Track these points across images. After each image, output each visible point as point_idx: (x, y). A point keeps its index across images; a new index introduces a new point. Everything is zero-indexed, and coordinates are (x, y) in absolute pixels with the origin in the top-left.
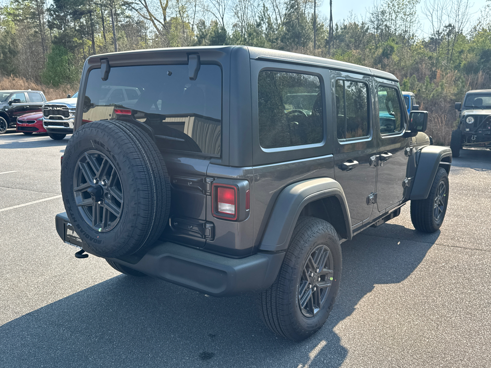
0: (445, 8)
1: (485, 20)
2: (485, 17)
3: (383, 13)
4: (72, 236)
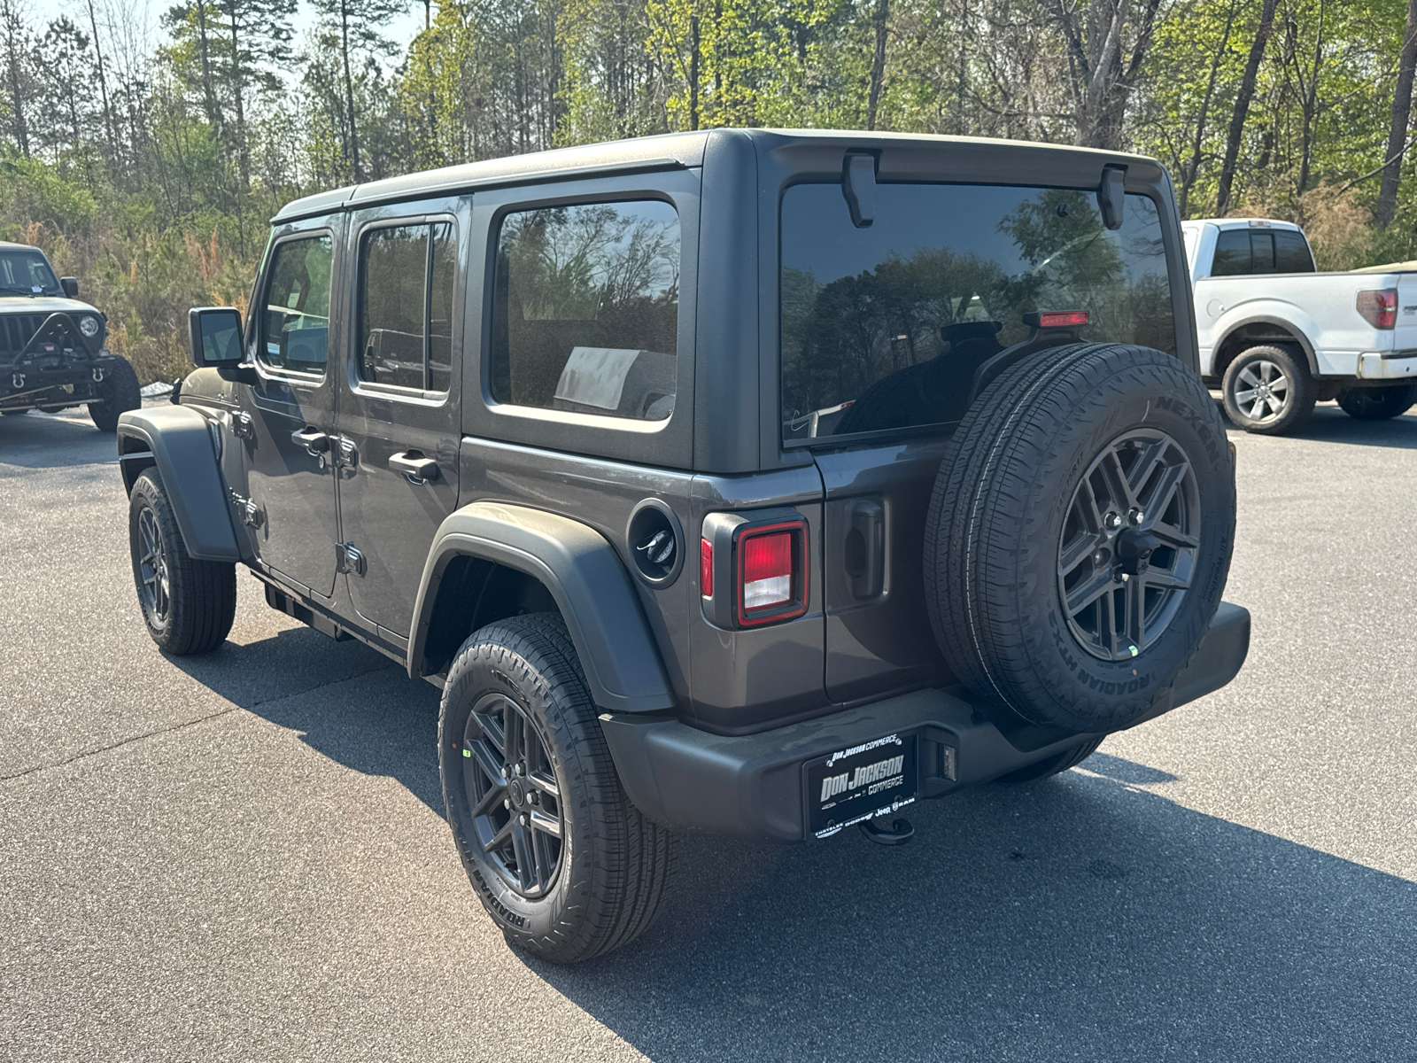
4: (849, 792)
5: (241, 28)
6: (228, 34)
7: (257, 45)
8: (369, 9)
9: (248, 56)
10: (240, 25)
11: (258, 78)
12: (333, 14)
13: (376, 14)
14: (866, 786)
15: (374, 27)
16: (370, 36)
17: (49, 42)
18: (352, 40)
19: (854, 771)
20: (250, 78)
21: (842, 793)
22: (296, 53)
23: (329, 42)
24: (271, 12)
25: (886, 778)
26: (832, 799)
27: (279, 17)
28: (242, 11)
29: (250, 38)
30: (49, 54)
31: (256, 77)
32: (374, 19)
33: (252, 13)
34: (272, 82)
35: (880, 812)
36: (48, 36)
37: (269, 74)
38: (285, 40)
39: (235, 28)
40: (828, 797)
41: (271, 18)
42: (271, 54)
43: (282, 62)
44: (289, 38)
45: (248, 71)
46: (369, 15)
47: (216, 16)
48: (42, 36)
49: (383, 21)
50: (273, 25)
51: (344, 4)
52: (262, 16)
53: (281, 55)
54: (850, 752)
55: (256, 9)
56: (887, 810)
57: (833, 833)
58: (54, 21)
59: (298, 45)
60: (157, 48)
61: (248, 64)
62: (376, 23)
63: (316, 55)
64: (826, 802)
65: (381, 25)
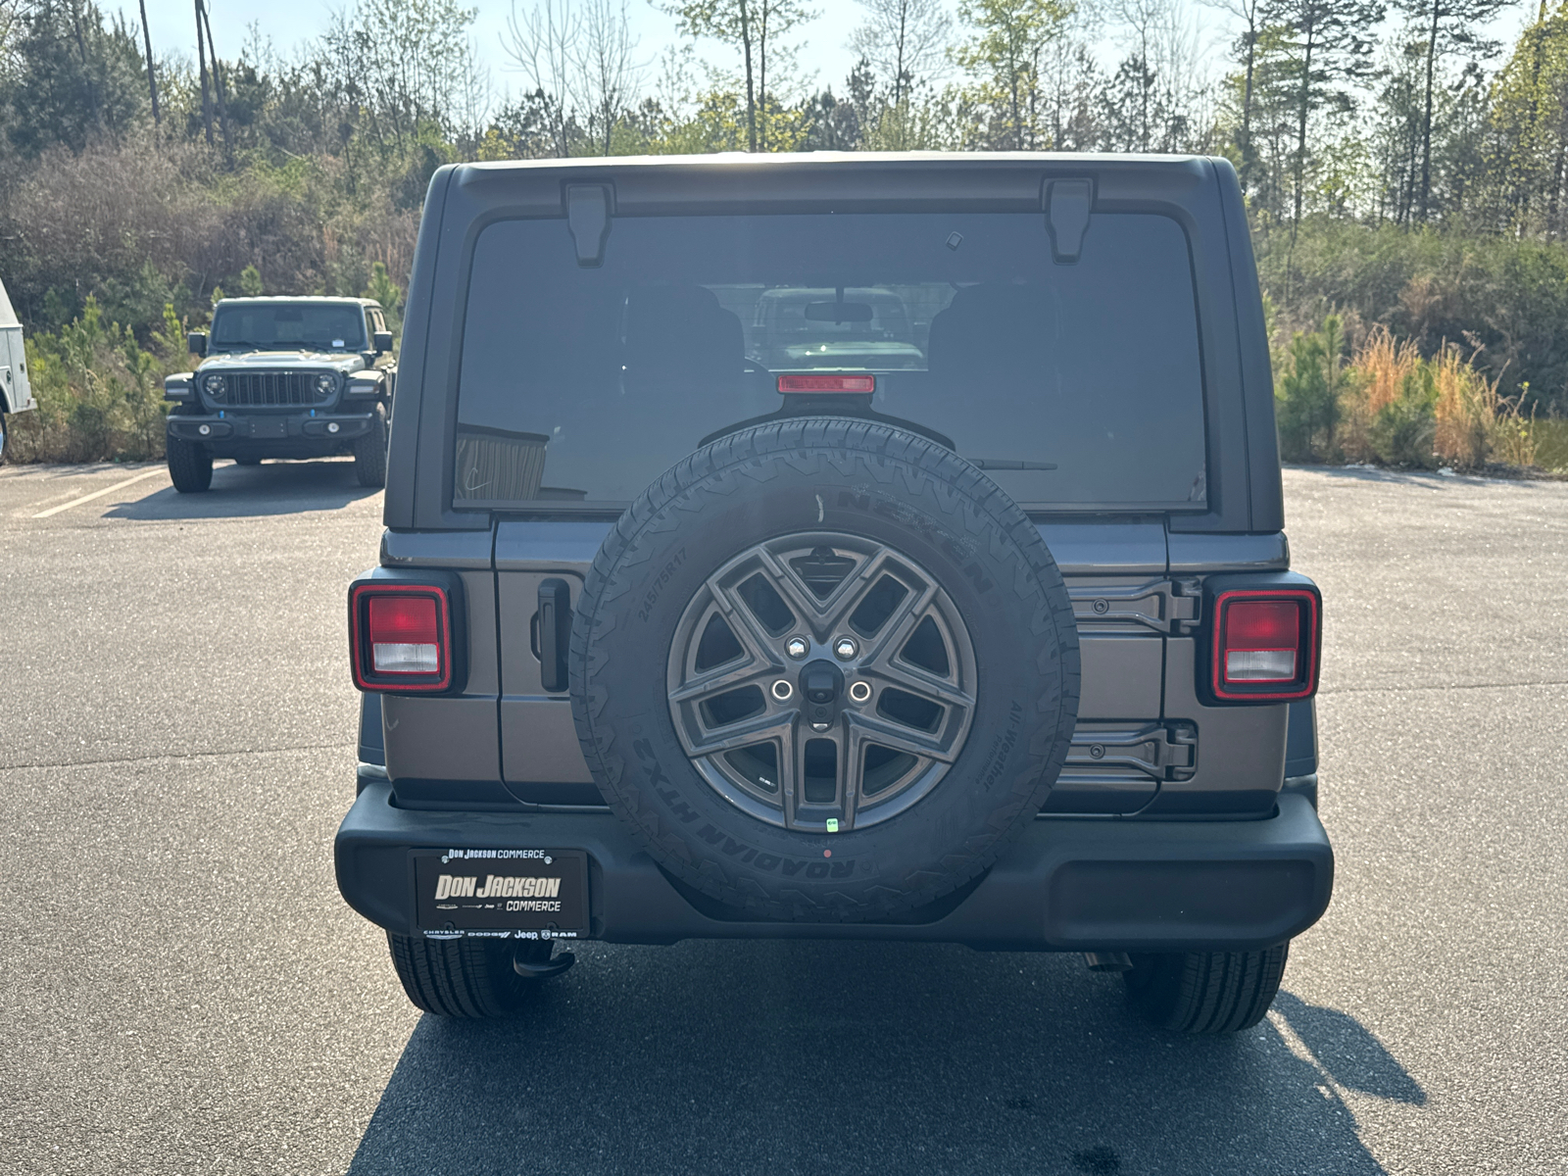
0: (571, 41)
1: (676, 87)
2: (675, 79)
3: (363, 40)
4: (475, 899)
5: (1317, 46)
6: (1301, 54)
7: (1335, 62)
8: (1469, 6)
9: (1321, 76)
10: (1317, 42)
11: (1329, 100)
12: (1423, 17)
13: (1477, 10)
14: (503, 900)
15: (1473, 27)
16: (1463, 38)
17: (1117, 82)
18: (1440, 45)
19: (486, 879)
20: (1320, 99)
21: (466, 897)
22: (1379, 68)
23: (1412, 51)
24: (1353, 23)
25: (533, 898)
26: (450, 900)
27: (1363, 29)
28: (1321, 27)
29: (1327, 55)
30: (1115, 95)
31: (1327, 98)
32: (1475, 17)
33: (1334, 27)
34: (1344, 102)
35: (521, 935)
36: (1118, 76)
37: (1341, 94)
38: (1364, 54)
39: (1310, 46)
40: (446, 897)
41: (1352, 30)
42: (1349, 71)
43: (1359, 79)
44: (1370, 51)
45: (1320, 93)
46: (1469, 13)
47: (1292, 35)
48: (1112, 78)
49: (1486, 17)
50: (1354, 38)
51: (1437, 3)
52: (1344, 29)
53: (1359, 71)
54: (471, 854)
55: (1336, 22)
56: (533, 936)
57: (450, 937)
58: (1125, 61)
59: (1378, 58)
60: (1224, 78)
61: (1320, 85)
62: (1477, 21)
63: (1399, 65)
64: (442, 902)
65: (1483, 22)
